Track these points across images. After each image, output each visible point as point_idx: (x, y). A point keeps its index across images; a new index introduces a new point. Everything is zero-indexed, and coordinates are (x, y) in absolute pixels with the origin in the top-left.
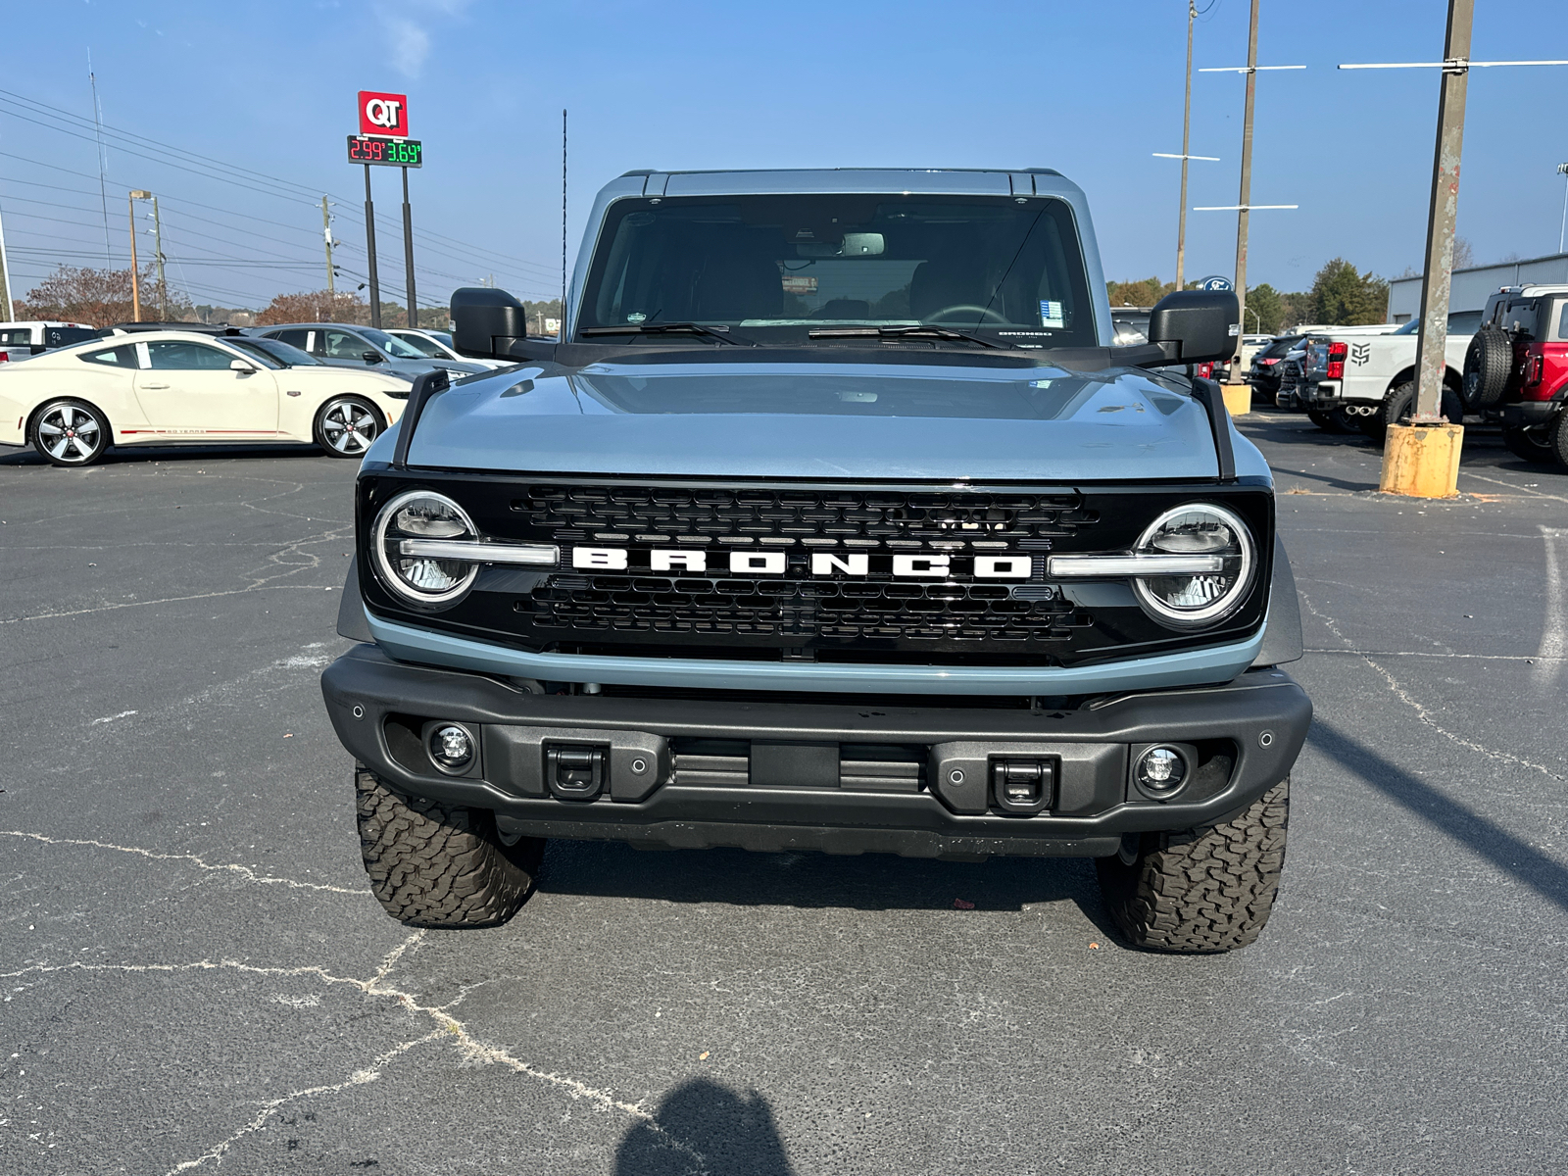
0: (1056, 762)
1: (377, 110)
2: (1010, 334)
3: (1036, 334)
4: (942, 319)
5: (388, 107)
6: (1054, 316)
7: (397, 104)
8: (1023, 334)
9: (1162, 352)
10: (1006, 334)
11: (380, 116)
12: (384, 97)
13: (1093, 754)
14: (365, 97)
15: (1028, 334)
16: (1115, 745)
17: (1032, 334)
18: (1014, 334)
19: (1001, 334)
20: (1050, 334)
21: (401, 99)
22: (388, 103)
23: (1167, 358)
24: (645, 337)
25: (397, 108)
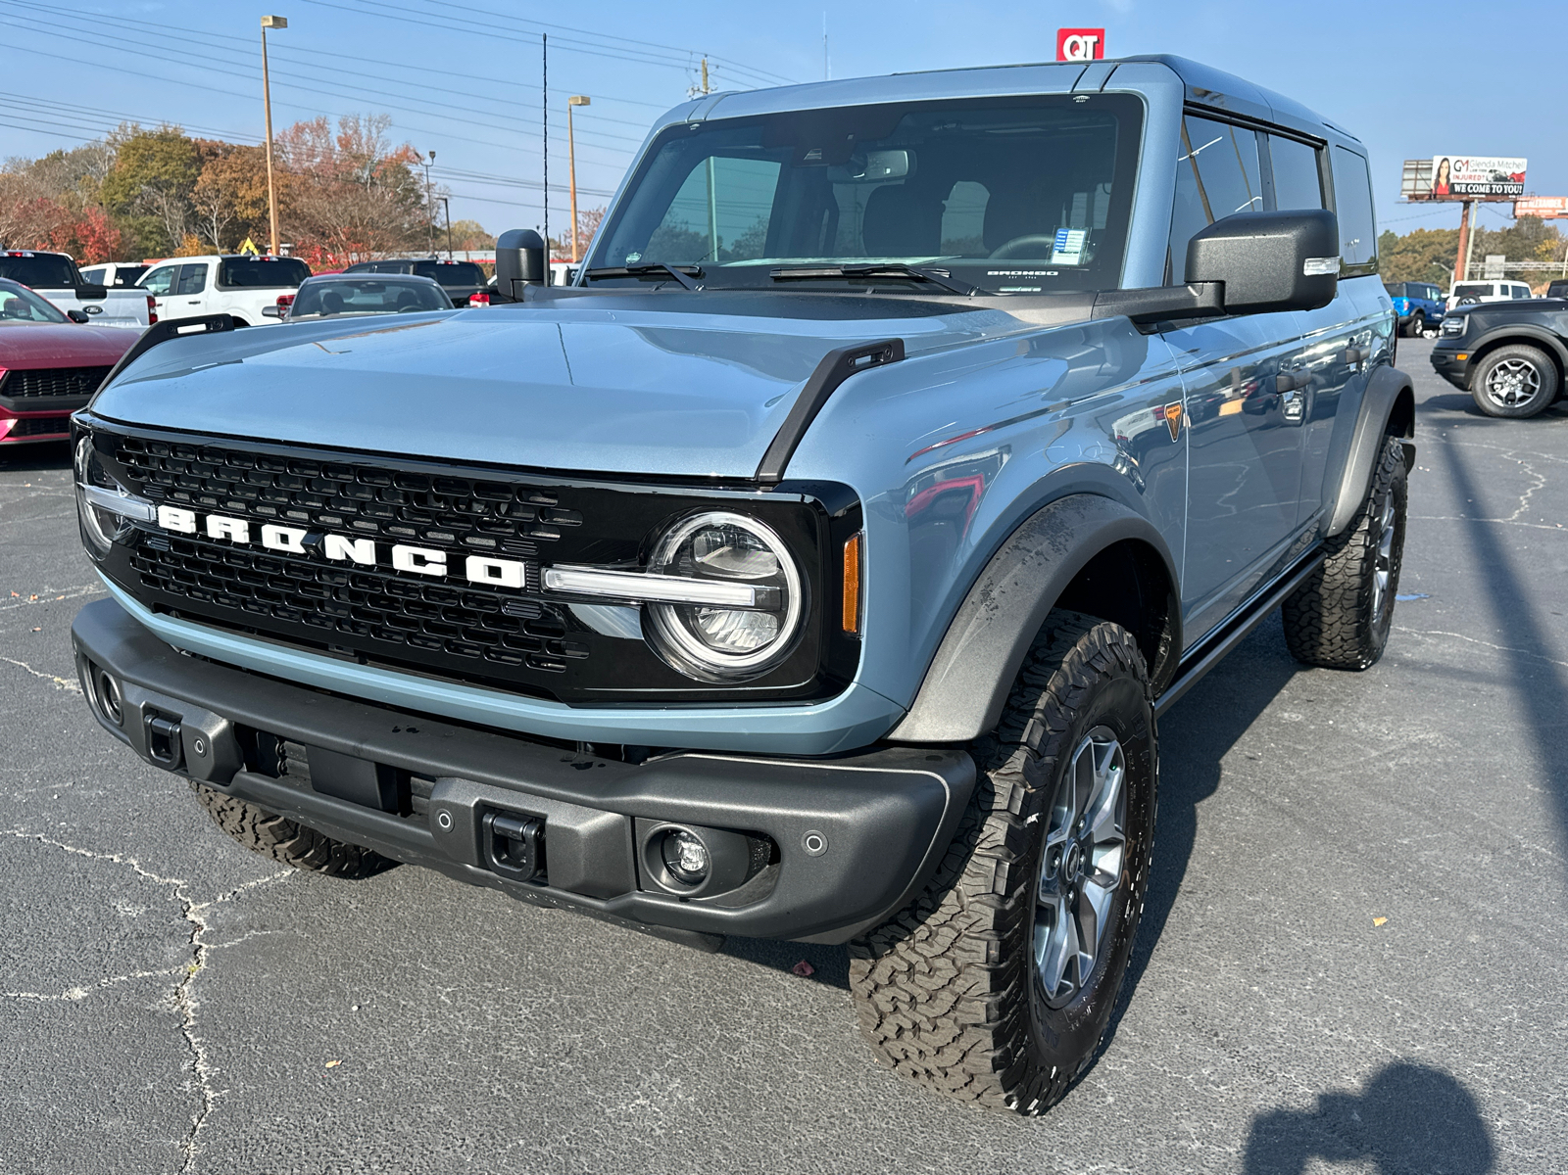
0: (539, 821)
1: (1074, 47)
2: (1001, 273)
3: (1037, 273)
4: (1013, 255)
5: (1086, 43)
6: (1070, 248)
7: (1095, 38)
8: (1020, 273)
9: (1193, 298)
10: (996, 273)
11: (1076, 52)
12: (1082, 33)
13: (592, 822)
14: (1064, 35)
15: (1025, 273)
16: (617, 815)
17: (1031, 273)
18: (1008, 273)
19: (990, 273)
20: (1056, 273)
21: (1100, 33)
22: (1086, 38)
23: (1200, 305)
24: (635, 280)
25: (1094, 43)
